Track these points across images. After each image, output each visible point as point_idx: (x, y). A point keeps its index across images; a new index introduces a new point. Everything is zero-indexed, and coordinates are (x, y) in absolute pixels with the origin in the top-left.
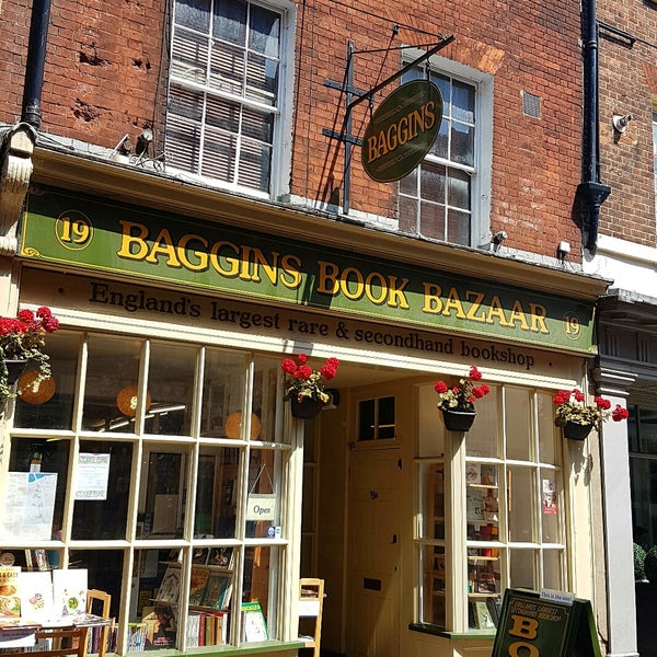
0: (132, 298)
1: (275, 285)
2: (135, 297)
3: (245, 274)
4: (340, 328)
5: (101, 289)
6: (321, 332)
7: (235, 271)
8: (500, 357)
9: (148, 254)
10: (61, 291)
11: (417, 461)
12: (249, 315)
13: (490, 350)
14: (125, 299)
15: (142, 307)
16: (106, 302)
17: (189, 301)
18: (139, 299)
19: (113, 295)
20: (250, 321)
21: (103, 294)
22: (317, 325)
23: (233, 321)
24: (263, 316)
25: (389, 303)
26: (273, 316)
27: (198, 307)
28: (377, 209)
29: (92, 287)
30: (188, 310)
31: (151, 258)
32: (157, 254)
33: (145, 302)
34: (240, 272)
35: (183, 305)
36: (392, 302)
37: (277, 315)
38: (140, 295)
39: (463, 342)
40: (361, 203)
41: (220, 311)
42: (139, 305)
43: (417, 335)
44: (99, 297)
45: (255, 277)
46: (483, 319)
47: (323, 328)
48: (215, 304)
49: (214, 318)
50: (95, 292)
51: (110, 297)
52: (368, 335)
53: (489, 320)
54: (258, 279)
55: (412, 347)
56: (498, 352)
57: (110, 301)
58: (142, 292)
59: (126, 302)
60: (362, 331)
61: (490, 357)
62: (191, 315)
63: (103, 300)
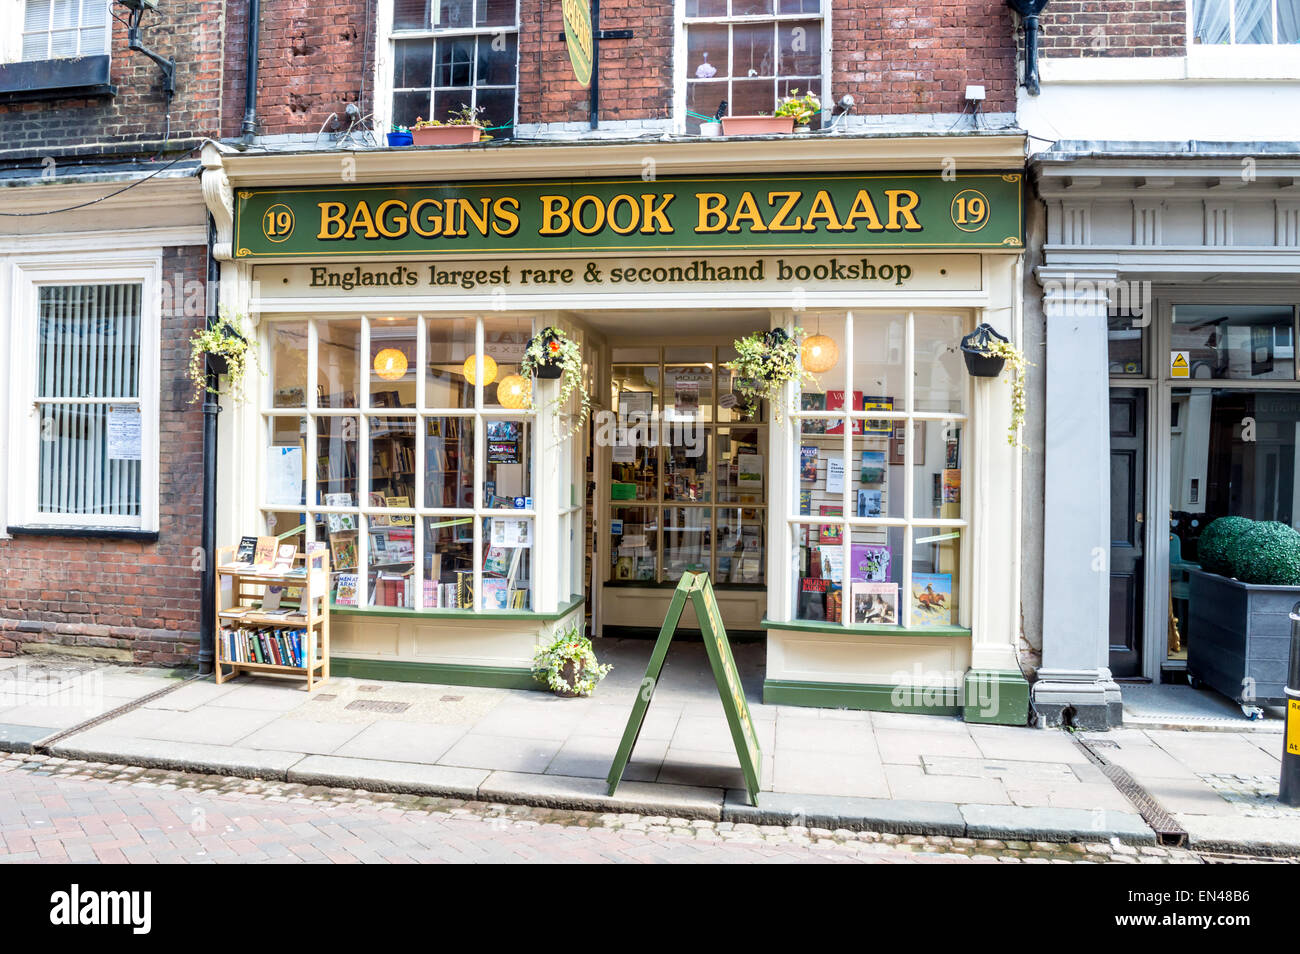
0: (348, 277)
1: (486, 236)
2: (351, 275)
3: (450, 231)
4: (590, 271)
5: (319, 273)
6: (564, 278)
7: (438, 229)
8: (847, 273)
9: (346, 231)
10: (285, 281)
12: (471, 273)
13: (829, 266)
14: (342, 279)
15: (358, 284)
16: (324, 284)
17: (405, 269)
18: (355, 277)
19: (331, 276)
20: (474, 280)
21: (322, 277)
22: (558, 272)
23: (454, 282)
24: (488, 272)
25: (643, 230)
26: (502, 269)
27: (415, 274)
28: (640, 112)
29: (311, 273)
30: (405, 279)
31: (350, 235)
32: (355, 228)
33: (361, 278)
34: (443, 228)
35: (399, 275)
36: (647, 227)
37: (506, 267)
38: (355, 272)
39: (781, 262)
40: (616, 110)
41: (439, 274)
42: (355, 283)
43: (704, 263)
44: (319, 281)
45: (462, 232)
46: (797, 227)
47: (567, 274)
48: (433, 268)
49: (432, 283)
50: (315, 277)
51: (327, 279)
52: (630, 273)
53: (809, 226)
54: (465, 233)
55: (696, 278)
56: (842, 267)
57: (328, 282)
58: (358, 269)
59: (343, 282)
60: (620, 270)
61: (830, 275)
62: (408, 283)
63: (322, 283)
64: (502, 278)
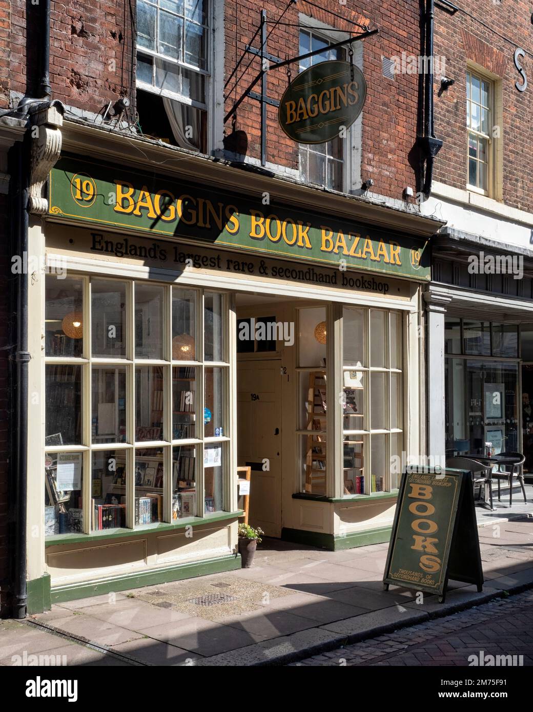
0: (119, 246)
1: (221, 231)
2: (122, 245)
4: (262, 266)
5: (98, 239)
6: (249, 269)
8: (367, 285)
9: (135, 209)
10: (71, 241)
11: (298, 370)
12: (199, 257)
13: (361, 280)
14: (115, 247)
15: (126, 253)
16: (102, 250)
17: (158, 246)
18: (124, 246)
19: (107, 243)
20: (200, 262)
21: (100, 242)
22: (246, 264)
24: (209, 258)
25: (298, 244)
26: (216, 257)
27: (165, 251)
28: (284, 162)
29: (92, 237)
31: (137, 212)
32: (140, 208)
33: (129, 249)
34: (197, 221)
35: (155, 250)
36: (300, 243)
37: (219, 256)
38: (125, 243)
40: (273, 156)
42: (124, 251)
43: (313, 269)
44: (98, 247)
45: (208, 226)
46: (359, 255)
47: (250, 266)
50: (94, 242)
51: (104, 245)
52: (281, 271)
53: (363, 256)
55: (310, 279)
56: (366, 281)
57: (104, 249)
58: (126, 240)
59: (116, 249)
60: (276, 268)
61: (361, 286)
62: (160, 258)
63: (100, 248)
64: (217, 263)
